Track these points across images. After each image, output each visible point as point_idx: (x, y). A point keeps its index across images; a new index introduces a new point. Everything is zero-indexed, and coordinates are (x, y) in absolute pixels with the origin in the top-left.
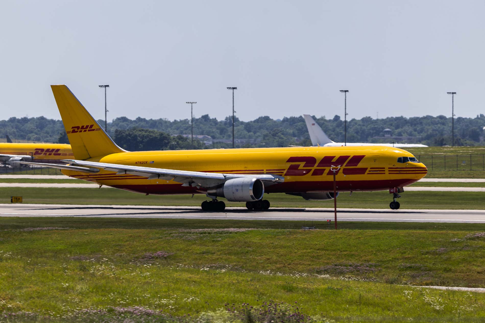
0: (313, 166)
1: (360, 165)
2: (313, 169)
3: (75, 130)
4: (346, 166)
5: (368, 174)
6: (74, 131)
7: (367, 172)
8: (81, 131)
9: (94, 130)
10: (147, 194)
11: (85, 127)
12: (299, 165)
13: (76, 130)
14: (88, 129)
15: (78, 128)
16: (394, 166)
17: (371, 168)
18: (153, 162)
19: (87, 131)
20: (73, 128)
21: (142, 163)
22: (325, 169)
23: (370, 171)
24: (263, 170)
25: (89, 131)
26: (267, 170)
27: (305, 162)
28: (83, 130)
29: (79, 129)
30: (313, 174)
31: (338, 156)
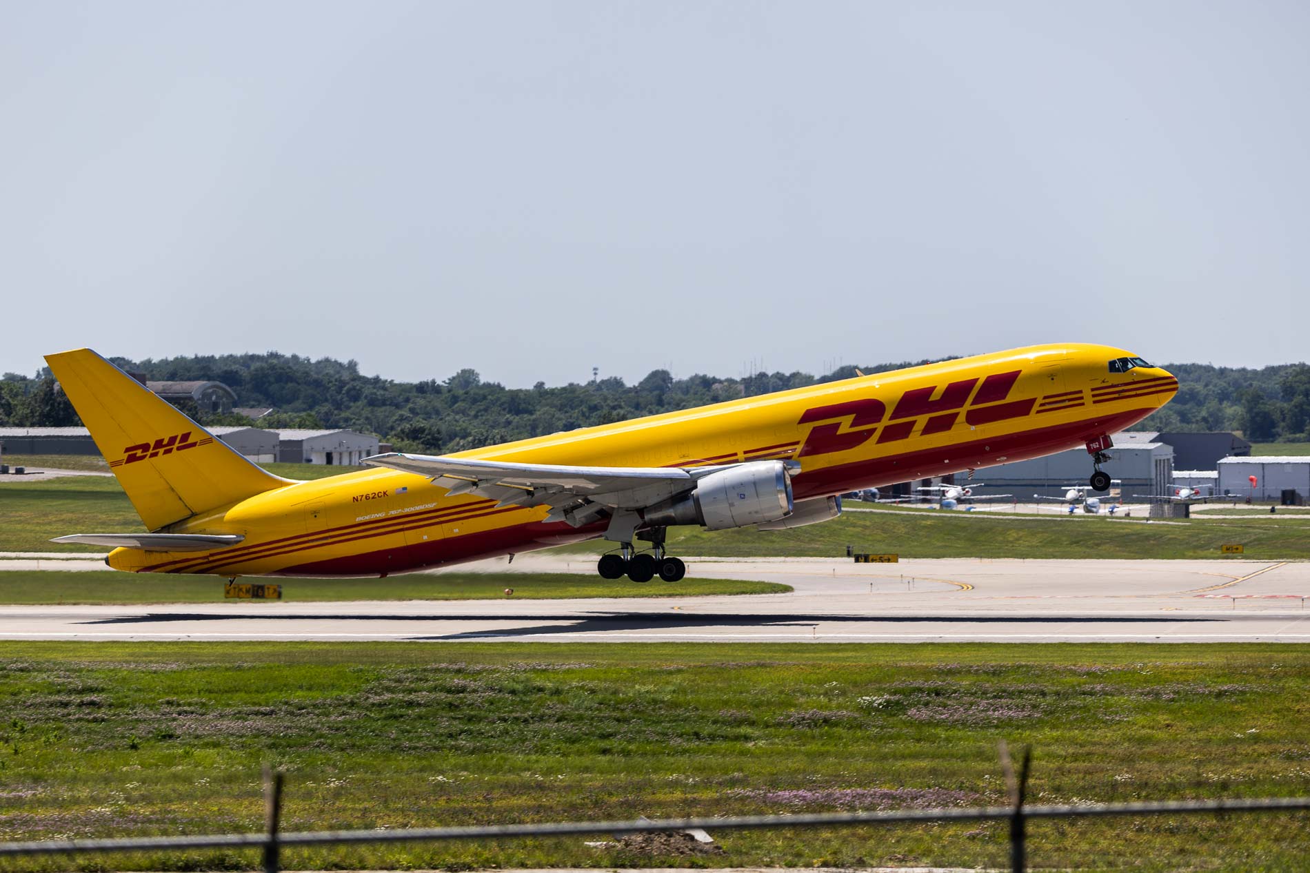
0: (879, 421)
1: (1013, 397)
2: (880, 427)
3: (136, 454)
4: (973, 403)
5: (1038, 412)
6: (132, 459)
7: (1036, 407)
8: (155, 455)
9: (194, 445)
10: (384, 575)
11: (165, 442)
12: (837, 425)
13: (139, 453)
14: (177, 445)
15: (145, 447)
16: (1103, 382)
17: (1045, 398)
18: (405, 489)
19: (175, 450)
20: (127, 450)
21: (371, 496)
22: (914, 422)
23: (1042, 405)
24: (735, 454)
25: (178, 449)
26: (745, 452)
27: (853, 416)
28: (162, 451)
29: (148, 450)
30: (882, 439)
31: (941, 387)
